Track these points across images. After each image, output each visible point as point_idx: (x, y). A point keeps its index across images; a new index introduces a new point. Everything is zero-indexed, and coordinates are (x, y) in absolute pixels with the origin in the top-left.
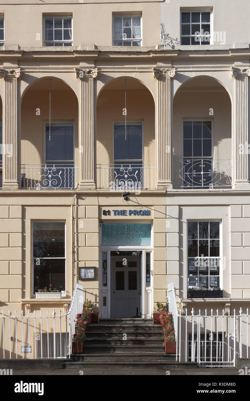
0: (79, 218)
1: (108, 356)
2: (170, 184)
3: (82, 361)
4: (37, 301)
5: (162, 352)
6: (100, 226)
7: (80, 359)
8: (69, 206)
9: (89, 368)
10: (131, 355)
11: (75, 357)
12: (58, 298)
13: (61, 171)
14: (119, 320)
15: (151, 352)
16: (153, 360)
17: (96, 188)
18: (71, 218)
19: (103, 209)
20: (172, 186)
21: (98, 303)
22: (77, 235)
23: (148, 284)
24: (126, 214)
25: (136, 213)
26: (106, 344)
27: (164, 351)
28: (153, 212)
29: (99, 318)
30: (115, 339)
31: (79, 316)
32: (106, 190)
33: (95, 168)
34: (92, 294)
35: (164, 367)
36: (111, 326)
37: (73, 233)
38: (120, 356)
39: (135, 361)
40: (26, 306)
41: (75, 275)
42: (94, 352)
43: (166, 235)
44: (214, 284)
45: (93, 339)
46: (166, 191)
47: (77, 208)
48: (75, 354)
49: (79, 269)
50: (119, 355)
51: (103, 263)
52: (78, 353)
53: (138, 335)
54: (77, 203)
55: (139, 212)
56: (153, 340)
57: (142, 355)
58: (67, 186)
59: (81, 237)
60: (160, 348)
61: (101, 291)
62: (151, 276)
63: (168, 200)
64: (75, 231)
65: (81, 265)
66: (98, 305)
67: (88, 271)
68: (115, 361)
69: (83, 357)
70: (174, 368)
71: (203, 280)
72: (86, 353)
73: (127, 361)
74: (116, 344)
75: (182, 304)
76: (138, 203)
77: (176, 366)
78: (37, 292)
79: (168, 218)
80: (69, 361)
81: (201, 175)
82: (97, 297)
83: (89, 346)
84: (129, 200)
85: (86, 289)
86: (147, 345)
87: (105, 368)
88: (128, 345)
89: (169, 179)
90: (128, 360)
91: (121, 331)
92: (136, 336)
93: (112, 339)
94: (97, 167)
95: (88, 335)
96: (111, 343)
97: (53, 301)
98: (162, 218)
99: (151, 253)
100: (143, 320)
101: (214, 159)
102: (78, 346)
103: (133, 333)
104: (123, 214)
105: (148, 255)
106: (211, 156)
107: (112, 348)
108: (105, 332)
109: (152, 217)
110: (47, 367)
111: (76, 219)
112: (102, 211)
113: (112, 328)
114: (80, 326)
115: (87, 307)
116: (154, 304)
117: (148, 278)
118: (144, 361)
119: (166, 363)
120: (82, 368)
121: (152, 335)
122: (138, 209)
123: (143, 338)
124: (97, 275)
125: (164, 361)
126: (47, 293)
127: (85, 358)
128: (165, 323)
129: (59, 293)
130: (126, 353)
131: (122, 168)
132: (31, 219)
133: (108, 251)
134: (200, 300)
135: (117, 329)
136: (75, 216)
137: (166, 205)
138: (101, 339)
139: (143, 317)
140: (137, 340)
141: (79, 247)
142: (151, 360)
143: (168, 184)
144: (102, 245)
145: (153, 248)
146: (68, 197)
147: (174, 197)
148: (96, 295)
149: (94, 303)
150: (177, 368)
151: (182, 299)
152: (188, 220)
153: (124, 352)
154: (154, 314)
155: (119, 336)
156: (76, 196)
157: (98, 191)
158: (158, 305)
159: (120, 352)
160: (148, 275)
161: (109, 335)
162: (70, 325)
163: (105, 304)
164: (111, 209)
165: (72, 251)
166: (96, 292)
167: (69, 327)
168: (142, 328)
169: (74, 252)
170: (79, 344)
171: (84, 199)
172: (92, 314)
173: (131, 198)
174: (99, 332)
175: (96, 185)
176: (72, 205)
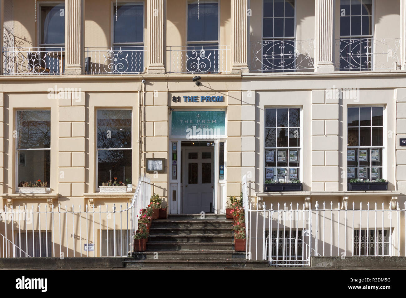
0: (147, 106)
1: (172, 254)
2: (246, 67)
3: (144, 259)
4: (101, 196)
5: (232, 249)
6: (170, 114)
7: (142, 257)
8: (136, 92)
9: (151, 266)
10: (198, 253)
11: (136, 256)
12: (123, 192)
13: (128, 54)
14: (189, 216)
15: (219, 250)
16: (220, 259)
17: (166, 73)
18: (139, 106)
19: (173, 95)
20: (248, 69)
21: (166, 197)
22: (145, 124)
23: (222, 177)
24: (198, 100)
25: (208, 99)
26: (171, 242)
27: (234, 249)
28: (227, 99)
29: (168, 213)
30: (181, 236)
31: (143, 211)
32: (176, 74)
33: (165, 51)
34: (160, 187)
35: (232, 266)
36: (178, 221)
37: (141, 122)
38: (186, 254)
39: (201, 260)
40: (89, 200)
41: (142, 167)
42: (158, 250)
43: (241, 123)
44: (294, 176)
45: (157, 236)
46: (242, 75)
47: (145, 94)
48: (137, 252)
49: (147, 161)
50: (184, 253)
51: (173, 154)
52: (140, 251)
53: (207, 231)
54: (145, 89)
55: (212, 98)
56: (222, 236)
57: (209, 252)
58: (134, 71)
59: (149, 126)
60: (229, 245)
61: (170, 184)
62: (225, 168)
63: (243, 85)
64: (143, 120)
65: (149, 156)
66: (166, 200)
67: (156, 162)
68: (180, 260)
69: (145, 255)
70: (243, 266)
71: (282, 172)
72: (149, 251)
73: (193, 260)
74: (182, 241)
75: (258, 198)
76: (211, 89)
77: (246, 264)
78: (102, 185)
79: (243, 105)
80: (130, 259)
81: (280, 57)
82: (166, 191)
83: (153, 243)
84: (202, 85)
85: (154, 182)
86: (215, 243)
87: (169, 266)
88: (196, 242)
89: (245, 62)
90: (194, 258)
91: (189, 227)
92: (205, 233)
93: (177, 236)
94: (167, 50)
95: (151, 231)
96: (177, 240)
97: (118, 196)
98: (237, 105)
99: (225, 143)
100: (215, 216)
101: (297, 39)
102: (140, 244)
103: (201, 230)
104: (194, 101)
105: (222, 145)
106: (294, 36)
107: (177, 245)
108: (171, 229)
109: (226, 103)
110: (106, 265)
111: (143, 106)
112: (172, 98)
113: (179, 225)
114: (144, 222)
115: (154, 202)
116: (227, 199)
117: (221, 170)
118: (211, 259)
119: (234, 261)
120: (144, 267)
121: (222, 231)
122: (211, 95)
123: (211, 235)
124: (166, 167)
125: (233, 259)
126: (112, 186)
127: (147, 256)
128: (237, 219)
129: (124, 187)
130: (193, 250)
131: (194, 50)
132: (95, 107)
133: (178, 141)
134: (277, 194)
135: (184, 226)
136: (142, 103)
137: (241, 91)
138: (166, 236)
139: (216, 213)
140: (205, 237)
141: (147, 136)
142: (219, 259)
143: (244, 67)
144: (172, 135)
145: (227, 137)
146: (136, 83)
147: (250, 81)
148: (164, 189)
149: (163, 198)
150: (246, 267)
151: (257, 193)
152: (265, 107)
153: (191, 250)
154: (226, 209)
155: (186, 233)
156: (144, 82)
157: (168, 76)
158: (232, 200)
159: (186, 250)
160: (222, 167)
161: (175, 232)
162: (131, 220)
163: (174, 198)
164: (181, 95)
165: (139, 141)
166: (165, 185)
167: (130, 223)
168: (211, 224)
169: (140, 142)
170: (141, 241)
171: (152, 85)
172: (160, 210)
173: (203, 83)
174: (165, 229)
175: (166, 70)
176: (139, 92)
